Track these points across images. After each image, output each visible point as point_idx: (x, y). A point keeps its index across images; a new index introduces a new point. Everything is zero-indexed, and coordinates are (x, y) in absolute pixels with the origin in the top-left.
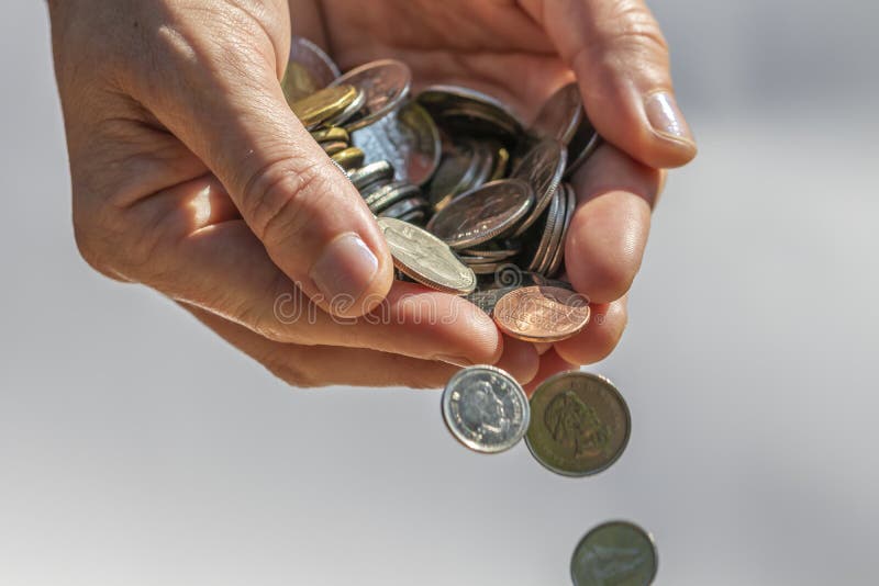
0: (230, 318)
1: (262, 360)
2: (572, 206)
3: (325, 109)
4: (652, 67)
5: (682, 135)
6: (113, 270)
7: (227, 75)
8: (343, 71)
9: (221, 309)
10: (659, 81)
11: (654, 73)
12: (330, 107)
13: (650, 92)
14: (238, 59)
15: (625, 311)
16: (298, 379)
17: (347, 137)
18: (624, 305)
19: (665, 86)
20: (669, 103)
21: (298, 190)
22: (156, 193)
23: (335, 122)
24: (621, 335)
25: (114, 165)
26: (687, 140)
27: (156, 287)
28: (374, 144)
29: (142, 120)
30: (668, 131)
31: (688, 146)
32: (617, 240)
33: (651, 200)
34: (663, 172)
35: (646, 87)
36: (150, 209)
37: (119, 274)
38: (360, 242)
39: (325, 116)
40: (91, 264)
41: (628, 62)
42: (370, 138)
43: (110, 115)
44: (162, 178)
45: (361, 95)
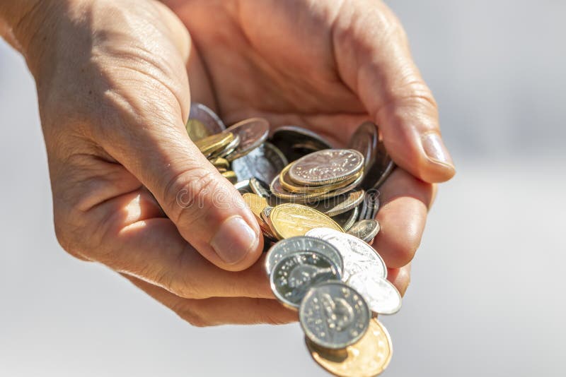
0: (152, 282)
1: (174, 309)
2: (376, 207)
3: (214, 145)
4: (427, 118)
5: (446, 160)
6: (79, 253)
7: (151, 119)
8: (227, 127)
9: (146, 276)
10: (431, 127)
11: (428, 122)
12: (217, 144)
13: (426, 133)
14: (158, 109)
15: (409, 275)
16: (196, 321)
17: (228, 164)
18: (409, 270)
19: (436, 131)
20: (439, 141)
21: (201, 189)
22: (105, 201)
23: (220, 155)
24: (406, 289)
25: (79, 184)
26: (450, 164)
27: (106, 263)
28: (246, 171)
29: (96, 154)
30: (437, 158)
31: (449, 168)
32: (404, 227)
33: (427, 203)
34: (435, 185)
35: (423, 130)
36: (101, 212)
37: (83, 255)
38: (243, 222)
39: (214, 150)
40: (65, 249)
41: (412, 114)
42: (244, 167)
43: (76, 152)
44: (109, 192)
45: (238, 138)
